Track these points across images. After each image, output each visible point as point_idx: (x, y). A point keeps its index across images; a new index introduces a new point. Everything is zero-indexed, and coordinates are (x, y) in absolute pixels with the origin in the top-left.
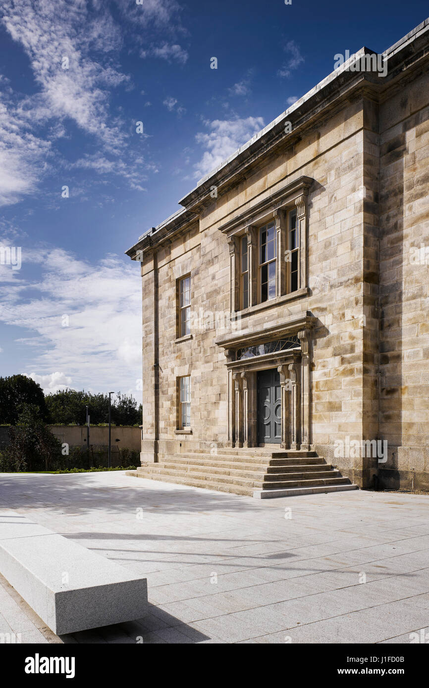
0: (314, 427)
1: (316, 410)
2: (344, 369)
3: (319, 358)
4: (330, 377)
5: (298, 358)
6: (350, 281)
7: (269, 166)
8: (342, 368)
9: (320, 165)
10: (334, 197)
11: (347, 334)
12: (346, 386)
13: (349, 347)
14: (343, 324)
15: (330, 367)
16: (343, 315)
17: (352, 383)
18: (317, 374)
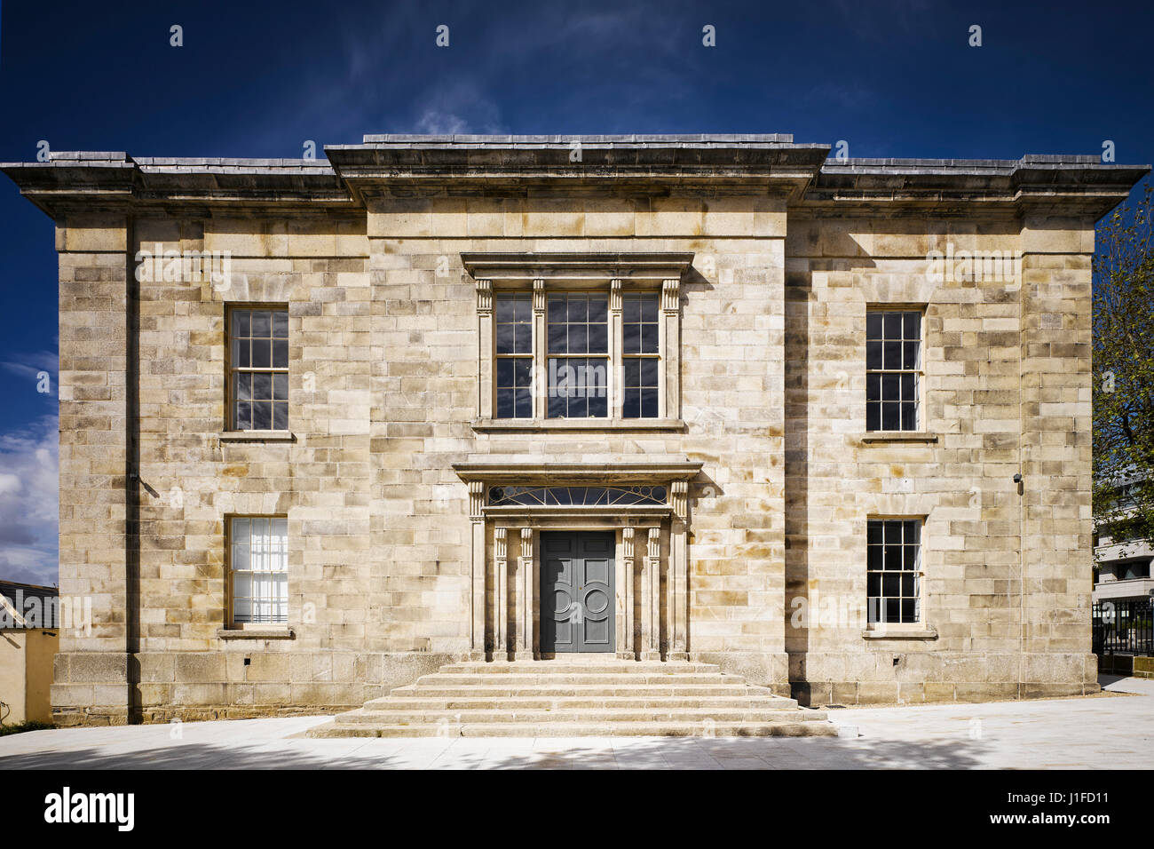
0: (692, 625)
1: (698, 601)
2: (752, 549)
3: (704, 526)
4: (725, 555)
5: (667, 522)
6: (761, 431)
8: (749, 546)
9: (705, 250)
10: (731, 307)
11: (757, 501)
12: (756, 571)
13: (761, 520)
14: (749, 486)
15: (726, 542)
16: (750, 474)
17: (766, 568)
18: (700, 550)
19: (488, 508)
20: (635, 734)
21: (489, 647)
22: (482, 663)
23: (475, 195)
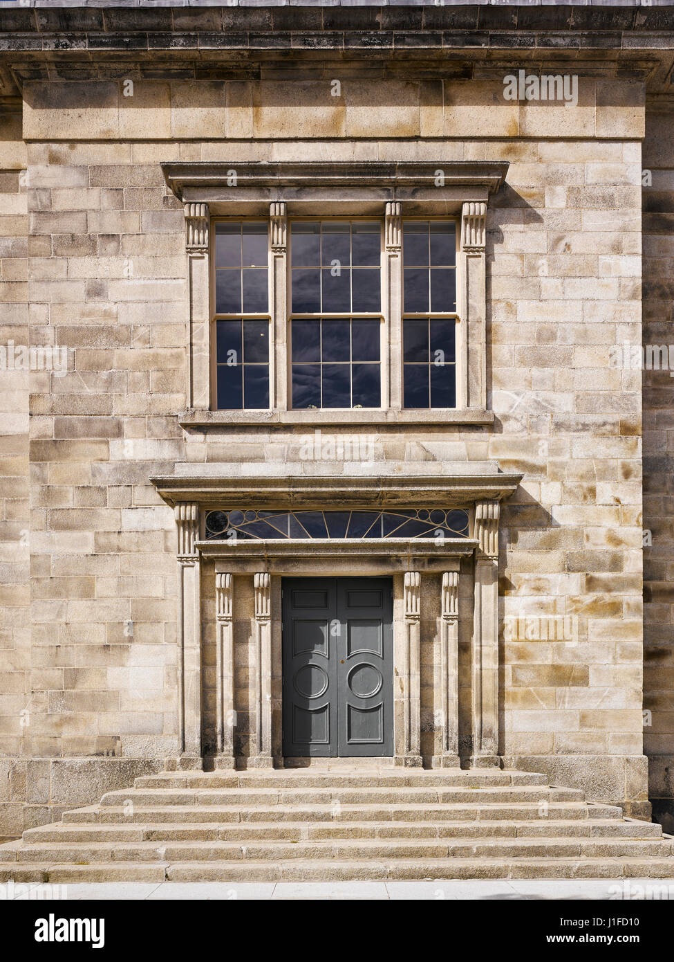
0: (507, 716)
1: (515, 680)
2: (595, 602)
3: (524, 568)
4: (555, 612)
5: (469, 562)
6: (608, 427)
7: (356, 86)
8: (589, 598)
9: (523, 158)
10: (563, 243)
11: (603, 532)
12: (599, 635)
13: (607, 560)
14: (590, 510)
15: (556, 592)
16: (592, 491)
17: (615, 631)
18: (516, 604)
19: (204, 542)
20: (423, 877)
21: (208, 750)
22: (197, 773)
23: (182, 75)
